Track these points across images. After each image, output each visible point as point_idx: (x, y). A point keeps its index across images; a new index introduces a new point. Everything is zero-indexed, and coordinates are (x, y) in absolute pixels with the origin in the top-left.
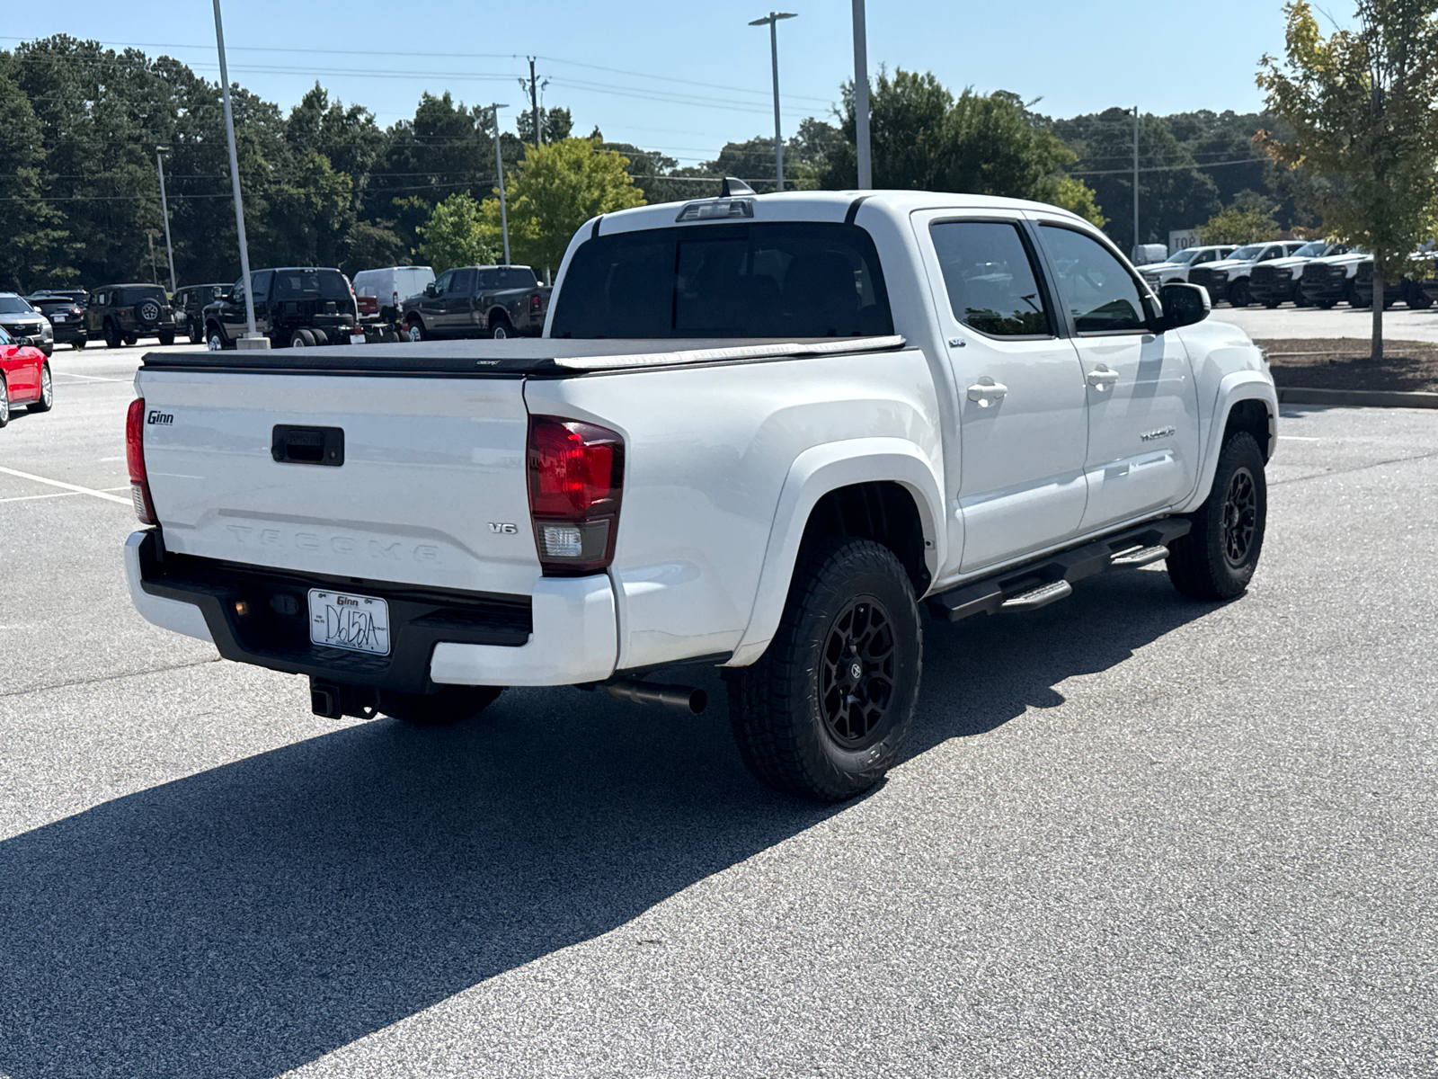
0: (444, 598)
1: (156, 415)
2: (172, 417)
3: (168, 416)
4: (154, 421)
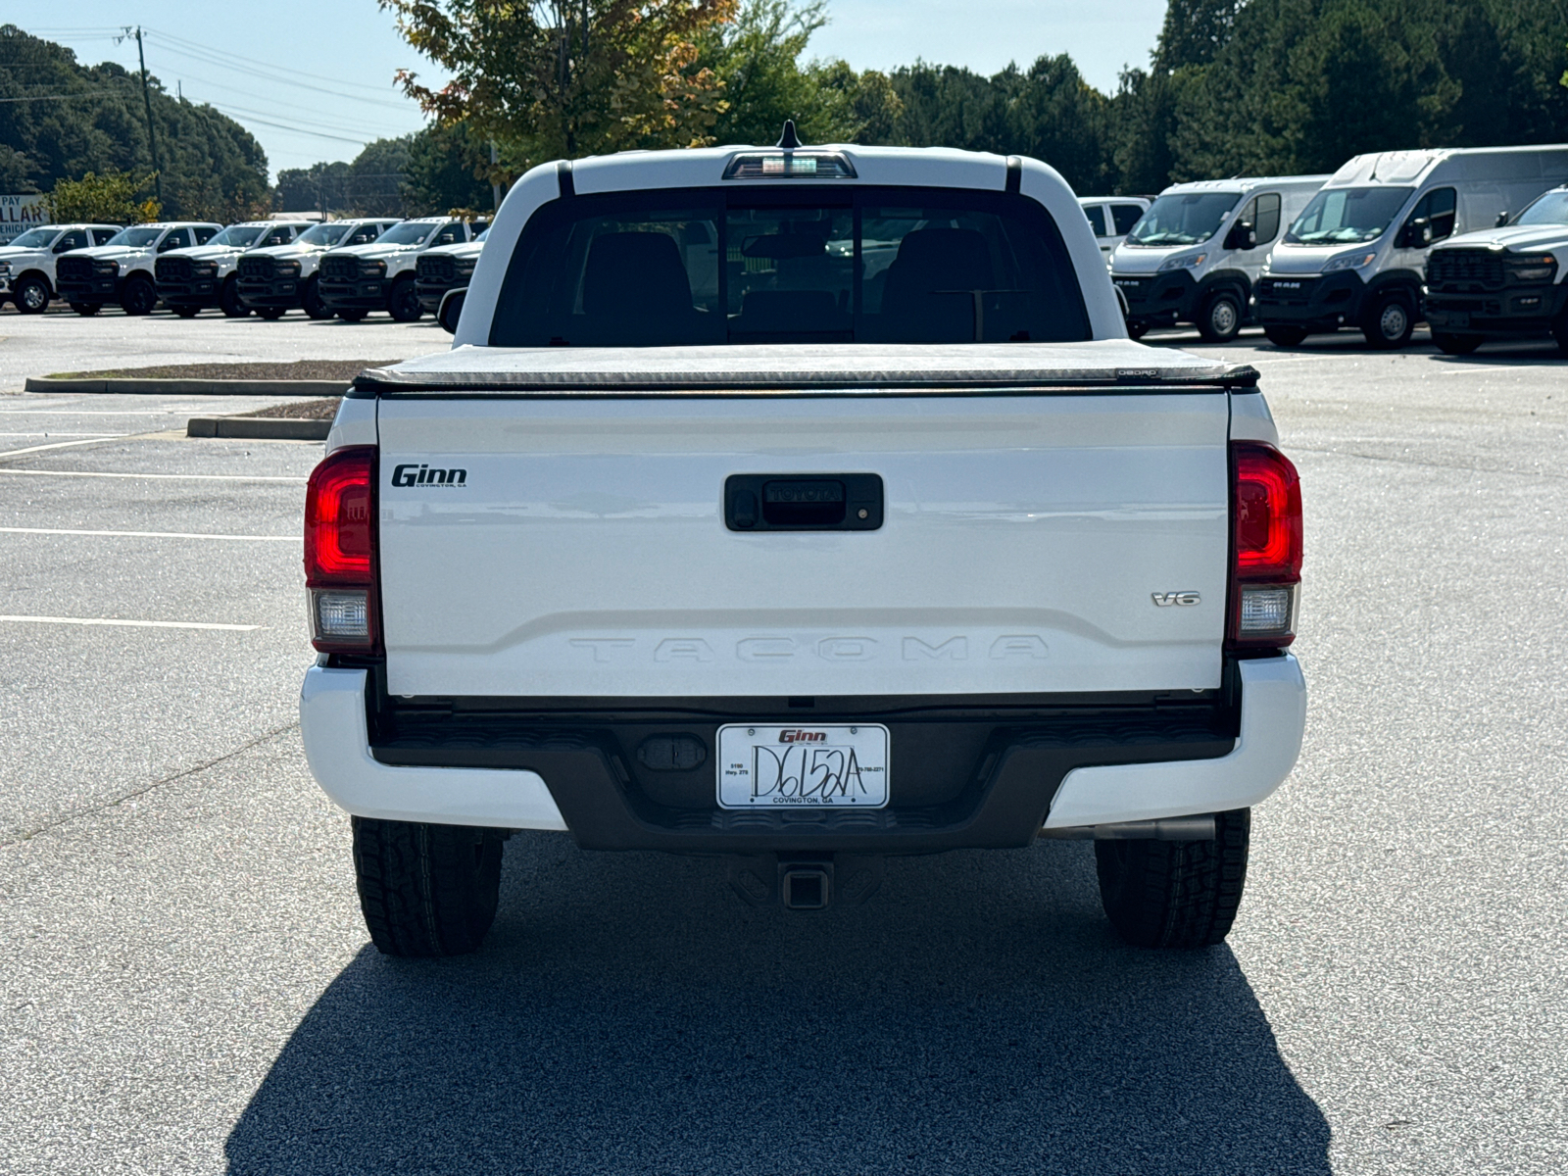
0: (987, 712)
1: (416, 471)
2: (463, 474)
3: (452, 473)
4: (411, 482)
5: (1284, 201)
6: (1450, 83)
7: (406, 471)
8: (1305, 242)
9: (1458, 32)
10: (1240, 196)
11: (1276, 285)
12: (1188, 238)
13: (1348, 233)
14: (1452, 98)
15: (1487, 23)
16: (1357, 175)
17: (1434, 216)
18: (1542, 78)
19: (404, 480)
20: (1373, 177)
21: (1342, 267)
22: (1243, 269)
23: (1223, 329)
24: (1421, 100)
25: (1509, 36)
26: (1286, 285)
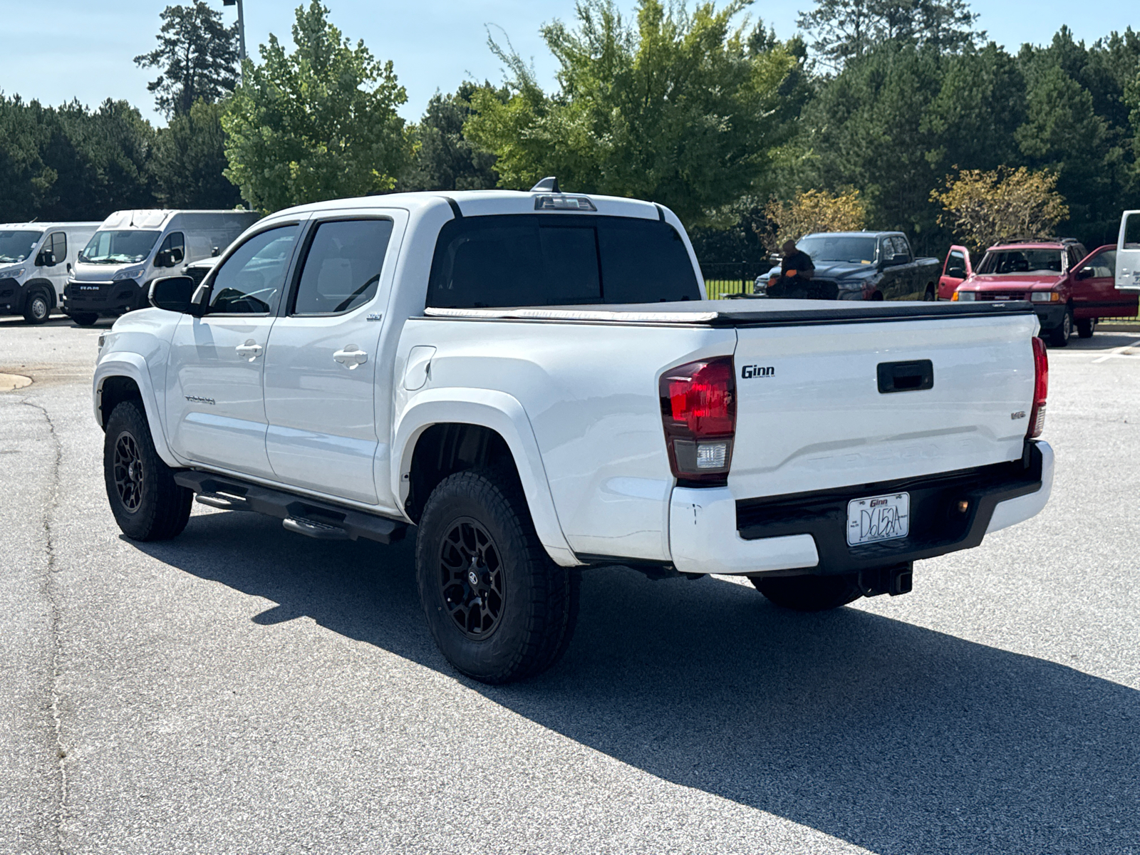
1: (752, 369)
2: (773, 369)
3: (768, 369)
4: (750, 376)
5: (68, 237)
6: (50, 171)
7: (748, 369)
8: (95, 262)
9: (49, 141)
10: (41, 233)
11: (82, 288)
12: (8, 259)
13: (122, 257)
14: (52, 180)
15: (65, 137)
16: (121, 222)
17: (173, 248)
18: (101, 171)
19: (747, 375)
20: (132, 224)
21: (124, 277)
22: (48, 278)
23: (39, 315)
24: (33, 180)
25: (79, 144)
26: (89, 288)
